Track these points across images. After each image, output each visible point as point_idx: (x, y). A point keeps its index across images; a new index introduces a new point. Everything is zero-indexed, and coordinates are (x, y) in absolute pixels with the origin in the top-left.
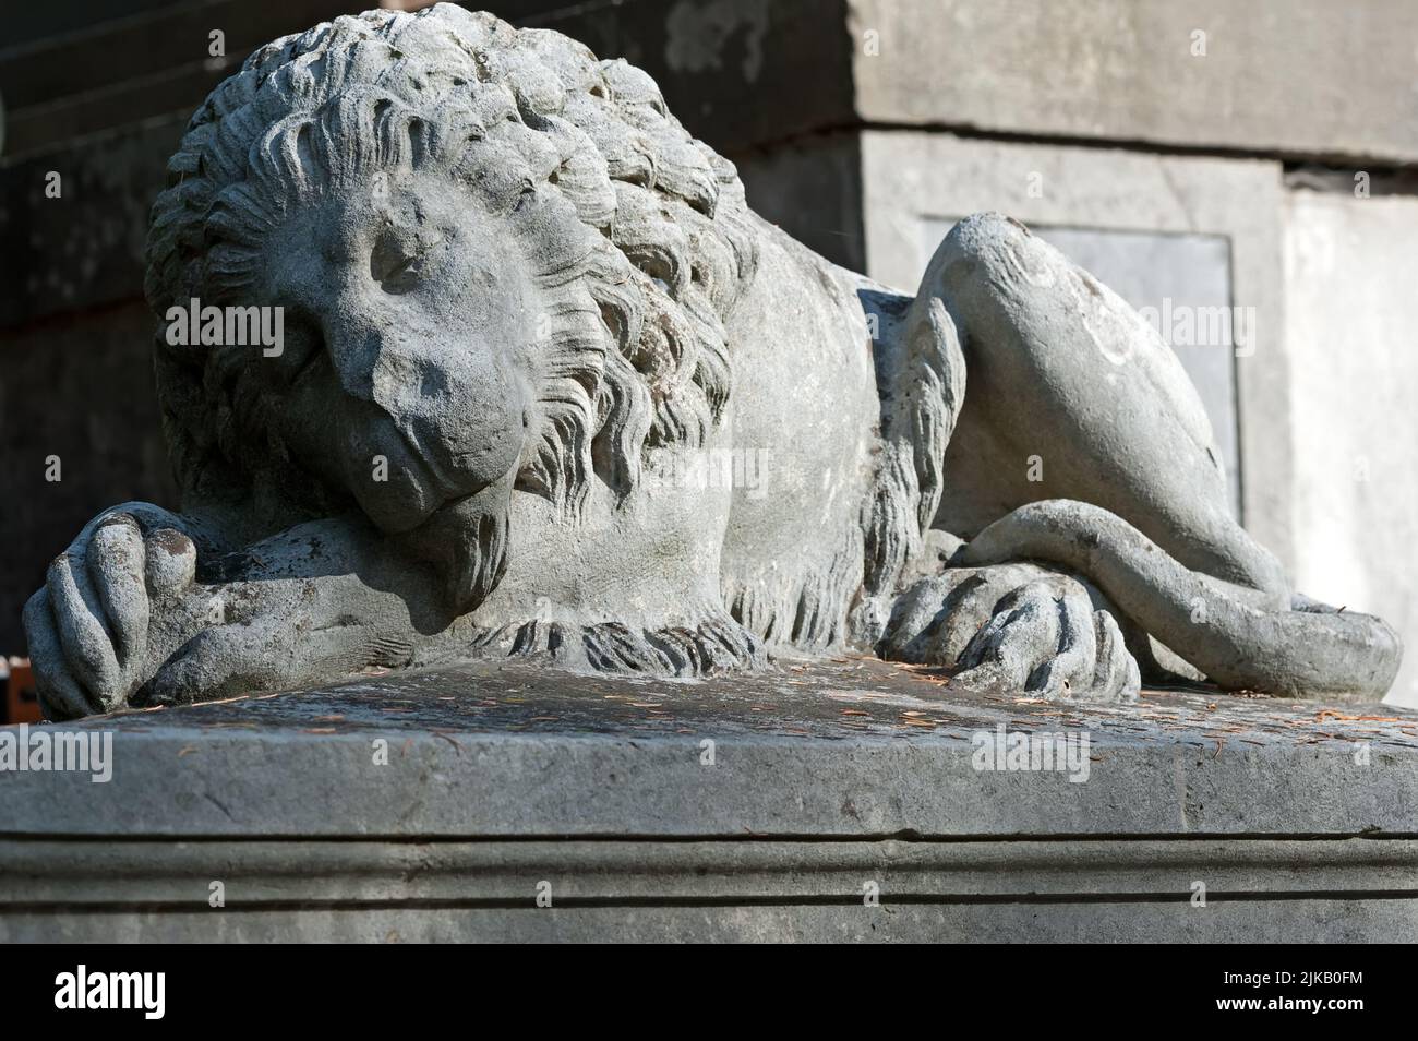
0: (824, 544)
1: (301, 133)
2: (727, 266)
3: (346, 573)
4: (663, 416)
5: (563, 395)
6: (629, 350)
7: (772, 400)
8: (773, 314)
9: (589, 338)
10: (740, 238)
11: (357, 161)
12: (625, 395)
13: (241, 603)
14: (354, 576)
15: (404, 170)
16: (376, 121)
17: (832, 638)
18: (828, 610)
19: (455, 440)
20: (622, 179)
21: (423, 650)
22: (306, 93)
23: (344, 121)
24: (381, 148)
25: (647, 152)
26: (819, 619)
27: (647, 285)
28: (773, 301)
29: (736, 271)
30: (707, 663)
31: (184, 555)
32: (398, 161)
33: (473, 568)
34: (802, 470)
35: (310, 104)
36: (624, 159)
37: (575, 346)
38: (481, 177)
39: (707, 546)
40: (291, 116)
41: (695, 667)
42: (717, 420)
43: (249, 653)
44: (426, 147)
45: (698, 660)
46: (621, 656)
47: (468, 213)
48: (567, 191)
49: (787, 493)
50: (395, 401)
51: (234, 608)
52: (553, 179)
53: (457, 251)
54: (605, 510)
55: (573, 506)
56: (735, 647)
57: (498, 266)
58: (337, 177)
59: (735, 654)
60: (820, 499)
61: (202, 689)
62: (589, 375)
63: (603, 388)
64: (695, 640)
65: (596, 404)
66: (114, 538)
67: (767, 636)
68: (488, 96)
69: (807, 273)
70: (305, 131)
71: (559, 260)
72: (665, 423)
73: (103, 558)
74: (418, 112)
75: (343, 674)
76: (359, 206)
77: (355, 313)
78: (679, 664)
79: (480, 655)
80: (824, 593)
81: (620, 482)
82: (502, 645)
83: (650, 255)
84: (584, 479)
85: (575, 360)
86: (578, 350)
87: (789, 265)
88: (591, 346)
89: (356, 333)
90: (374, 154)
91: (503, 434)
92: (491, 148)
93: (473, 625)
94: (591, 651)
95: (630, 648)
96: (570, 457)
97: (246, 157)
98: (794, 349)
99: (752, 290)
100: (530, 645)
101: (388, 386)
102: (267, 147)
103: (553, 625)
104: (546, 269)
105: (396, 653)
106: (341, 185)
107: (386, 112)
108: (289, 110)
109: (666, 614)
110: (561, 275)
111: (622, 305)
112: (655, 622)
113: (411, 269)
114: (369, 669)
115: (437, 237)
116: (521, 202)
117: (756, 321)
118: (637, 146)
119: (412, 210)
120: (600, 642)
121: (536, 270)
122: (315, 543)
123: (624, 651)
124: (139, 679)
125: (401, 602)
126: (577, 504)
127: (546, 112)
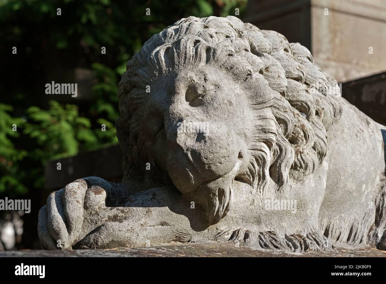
0: (361, 209)
1: (166, 50)
2: (329, 111)
3: (165, 206)
4: (299, 159)
5: (259, 148)
6: (288, 136)
7: (344, 159)
8: (347, 131)
9: (270, 128)
10: (335, 103)
11: (185, 60)
12: (284, 150)
13: (121, 214)
14: (167, 208)
15: (202, 64)
16: (194, 46)
17: (361, 241)
18: (361, 232)
19: (207, 159)
20: (291, 78)
21: (195, 237)
22: (170, 38)
23: (182, 46)
24: (194, 56)
25: (301, 70)
26: (357, 235)
27: (298, 114)
28: (348, 126)
29: (333, 113)
30: (307, 248)
31: (100, 195)
32: (200, 61)
33: (215, 208)
34: (354, 183)
35: (172, 41)
36: (293, 72)
37: (264, 131)
38: (232, 68)
39: (313, 206)
40: (164, 45)
41: (302, 249)
42: (321, 163)
43: (120, 233)
44: (212, 57)
45: (303, 247)
46: (272, 243)
47: (225, 81)
48: (267, 77)
49: (348, 191)
50: (185, 143)
51: (118, 216)
52: (261, 72)
53: (219, 93)
54: (273, 191)
55: (260, 188)
56: (320, 242)
57: (235, 99)
58: (177, 65)
59: (319, 245)
60: (361, 194)
61: (99, 244)
62: (270, 142)
63: (275, 147)
64: (303, 239)
65: (272, 153)
66: (72, 187)
67: (338, 239)
68: (237, 42)
69: (362, 120)
70: (168, 50)
71: (260, 100)
72: (300, 162)
73: (67, 193)
74: (210, 45)
75: (161, 243)
76: (183, 75)
77: (175, 111)
78: (296, 247)
79: (217, 240)
80: (360, 226)
81: (279, 181)
82: (226, 237)
83: (300, 104)
84: (265, 179)
85: (264, 136)
86: (265, 132)
87: (355, 116)
88: (270, 131)
89: (174, 118)
90: (191, 58)
91: (227, 158)
92: (236, 59)
93: (217, 229)
94: (261, 241)
95: (276, 240)
96: (260, 171)
97: (147, 58)
98: (354, 143)
99: (339, 121)
100: (236, 237)
101: (183, 138)
102: (153, 54)
103: (247, 231)
104: (255, 103)
105: (184, 237)
106: (178, 68)
107: (198, 44)
108: (164, 43)
109: (295, 230)
110: (261, 105)
111: (286, 119)
112: (290, 232)
113: (200, 98)
114: (173, 242)
115: (212, 87)
116: (247, 78)
117: (340, 132)
118: (298, 68)
119: (203, 78)
120: (265, 238)
121: (250, 102)
122: (154, 195)
123: (273, 241)
124: (77, 239)
125: (187, 218)
126: (262, 188)
127: (263, 52)
